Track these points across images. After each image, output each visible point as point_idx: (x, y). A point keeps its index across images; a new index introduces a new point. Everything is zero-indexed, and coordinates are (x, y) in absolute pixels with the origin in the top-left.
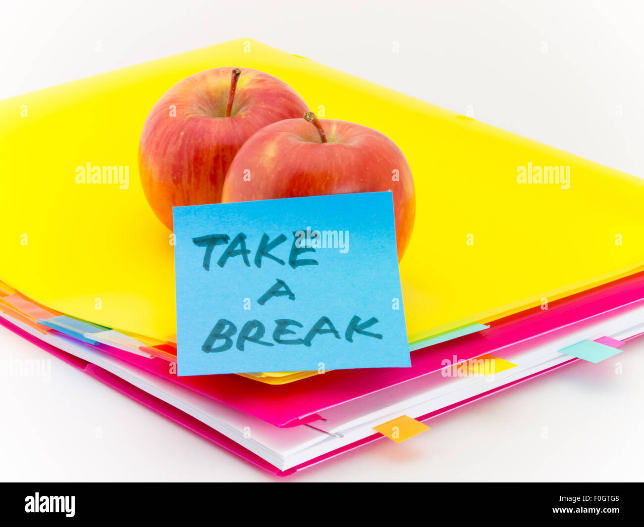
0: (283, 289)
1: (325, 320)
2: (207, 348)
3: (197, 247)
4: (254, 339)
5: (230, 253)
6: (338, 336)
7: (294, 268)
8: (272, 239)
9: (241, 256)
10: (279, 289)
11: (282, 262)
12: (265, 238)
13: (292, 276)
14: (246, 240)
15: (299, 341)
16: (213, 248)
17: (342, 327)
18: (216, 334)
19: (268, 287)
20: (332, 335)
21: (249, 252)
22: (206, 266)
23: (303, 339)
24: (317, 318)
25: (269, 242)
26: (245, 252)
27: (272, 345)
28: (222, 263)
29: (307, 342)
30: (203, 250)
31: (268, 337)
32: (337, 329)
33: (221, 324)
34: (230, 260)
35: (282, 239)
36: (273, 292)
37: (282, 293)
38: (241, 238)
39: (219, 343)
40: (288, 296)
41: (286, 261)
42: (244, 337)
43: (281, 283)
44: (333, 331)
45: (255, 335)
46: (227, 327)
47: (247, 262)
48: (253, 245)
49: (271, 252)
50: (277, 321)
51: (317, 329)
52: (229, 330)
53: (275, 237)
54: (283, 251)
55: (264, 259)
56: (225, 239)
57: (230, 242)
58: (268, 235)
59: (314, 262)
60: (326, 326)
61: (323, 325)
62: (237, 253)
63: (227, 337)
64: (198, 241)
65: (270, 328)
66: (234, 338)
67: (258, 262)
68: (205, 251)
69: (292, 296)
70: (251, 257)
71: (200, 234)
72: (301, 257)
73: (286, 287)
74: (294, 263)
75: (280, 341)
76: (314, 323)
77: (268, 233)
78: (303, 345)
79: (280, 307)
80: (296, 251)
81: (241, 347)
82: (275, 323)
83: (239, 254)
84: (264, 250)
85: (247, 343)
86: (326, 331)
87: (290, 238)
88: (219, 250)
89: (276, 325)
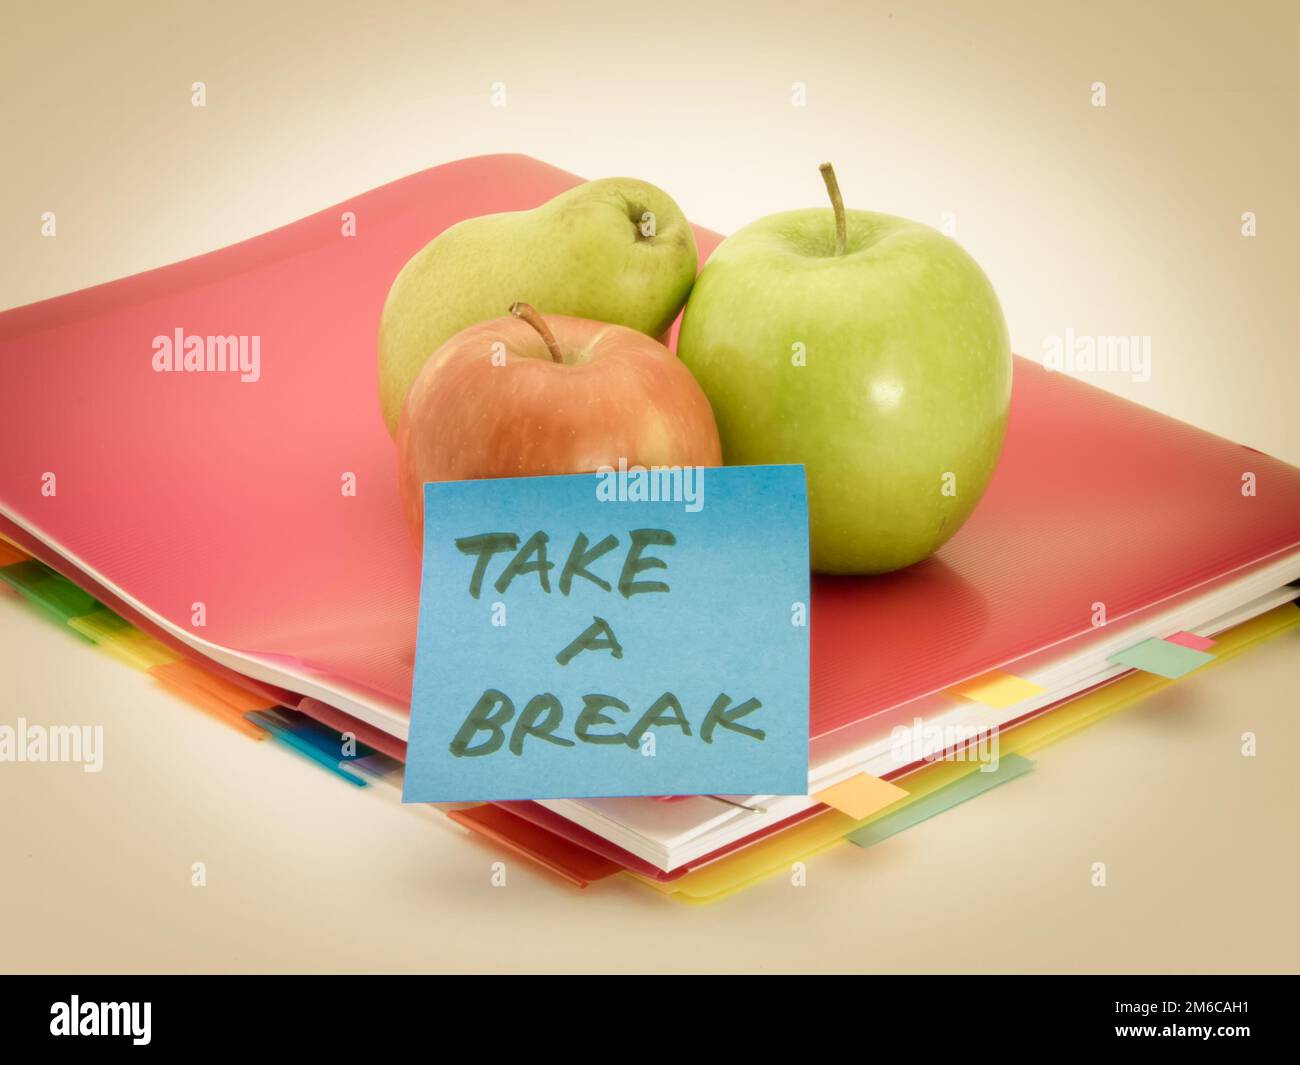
0: (603, 636)
1: (669, 700)
2: (459, 747)
3: (462, 555)
4: (542, 733)
5: (518, 567)
6: (687, 731)
7: (627, 597)
8: (593, 542)
9: (536, 574)
10: (597, 636)
11: (606, 586)
12: (582, 540)
13: (625, 614)
14: (547, 544)
15: (619, 738)
16: (490, 558)
17: (696, 716)
18: (476, 721)
19: (577, 631)
20: (678, 728)
21: (551, 565)
22: (475, 590)
23: (627, 734)
24: (657, 695)
25: (588, 549)
26: (544, 566)
27: (571, 744)
28: (502, 586)
29: (632, 740)
30: (472, 560)
31: (566, 729)
32: (688, 718)
33: (488, 700)
34: (519, 580)
35: (611, 543)
36: (586, 642)
37: (600, 645)
38: (540, 540)
39: (482, 737)
40: (611, 650)
41: (615, 583)
42: (524, 727)
43: (601, 624)
44: (681, 721)
45: (544, 723)
46: (499, 705)
47: (546, 585)
48: (558, 555)
49: (591, 568)
50: (586, 698)
51: (652, 718)
52: (501, 711)
53: (599, 540)
54: (610, 567)
55: (576, 579)
56: (511, 541)
57: (520, 547)
58: (588, 536)
59: (663, 587)
60: (669, 712)
61: (664, 710)
62: (530, 568)
63: (495, 725)
64: (465, 545)
65: (573, 708)
66: (508, 728)
67: (565, 586)
68: (475, 563)
69: (617, 651)
70: (554, 576)
71: (469, 532)
72: (641, 577)
73: (610, 633)
74: (627, 588)
75: (585, 737)
76: (649, 704)
77: (587, 532)
78: (625, 745)
79: (595, 671)
80: (633, 564)
81: (517, 748)
82: (581, 700)
83: (533, 570)
84: (576, 564)
85: (528, 739)
86: (669, 721)
87: (626, 543)
88: (501, 560)
89: (582, 705)
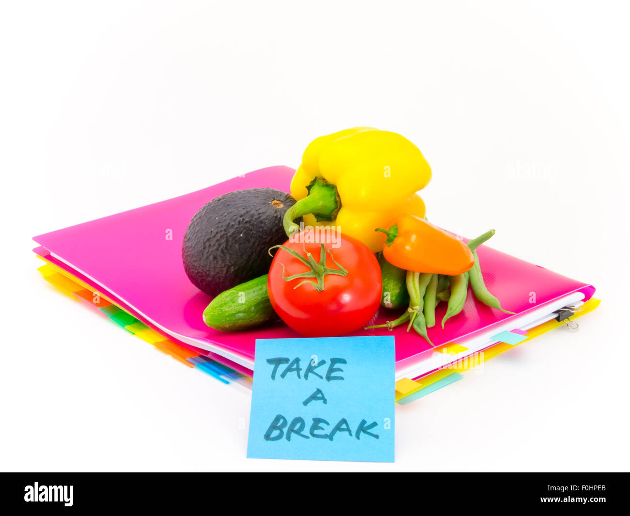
0: (320, 395)
1: (344, 421)
2: (267, 437)
3: (269, 365)
4: (298, 432)
5: (289, 369)
6: (351, 434)
7: (329, 381)
9: (296, 372)
10: (317, 395)
11: (321, 377)
13: (328, 388)
14: (300, 362)
15: (326, 436)
16: (279, 366)
17: (354, 428)
18: (273, 427)
20: (347, 433)
21: (301, 369)
22: (273, 377)
23: (328, 434)
24: (339, 419)
26: (298, 369)
27: (308, 437)
28: (283, 376)
29: (330, 437)
30: (273, 366)
31: (306, 431)
32: (351, 428)
33: (278, 418)
34: (289, 374)
35: (323, 362)
36: (314, 397)
37: (319, 399)
38: (297, 361)
39: (275, 433)
40: (323, 401)
41: (324, 376)
42: (291, 430)
43: (319, 391)
44: (348, 430)
45: (298, 429)
46: (282, 421)
47: (299, 376)
48: (304, 366)
49: (315, 371)
50: (313, 419)
51: (338, 428)
52: (282, 423)
54: (323, 370)
55: (310, 374)
56: (287, 360)
57: (290, 362)
59: (342, 378)
60: (344, 426)
61: (342, 425)
62: (294, 370)
63: (280, 429)
64: (270, 361)
65: (309, 423)
66: (285, 430)
67: (306, 377)
68: (273, 368)
69: (325, 401)
70: (302, 373)
72: (333, 374)
73: (322, 394)
74: (329, 378)
75: (313, 435)
76: (337, 422)
78: (328, 439)
79: (316, 409)
80: (331, 370)
81: (288, 438)
84: (310, 369)
85: (293, 435)
86: (343, 430)
87: (329, 363)
88: (283, 367)
89: (313, 422)
